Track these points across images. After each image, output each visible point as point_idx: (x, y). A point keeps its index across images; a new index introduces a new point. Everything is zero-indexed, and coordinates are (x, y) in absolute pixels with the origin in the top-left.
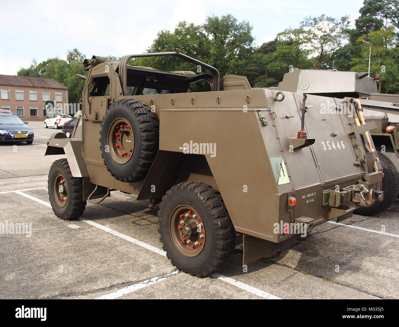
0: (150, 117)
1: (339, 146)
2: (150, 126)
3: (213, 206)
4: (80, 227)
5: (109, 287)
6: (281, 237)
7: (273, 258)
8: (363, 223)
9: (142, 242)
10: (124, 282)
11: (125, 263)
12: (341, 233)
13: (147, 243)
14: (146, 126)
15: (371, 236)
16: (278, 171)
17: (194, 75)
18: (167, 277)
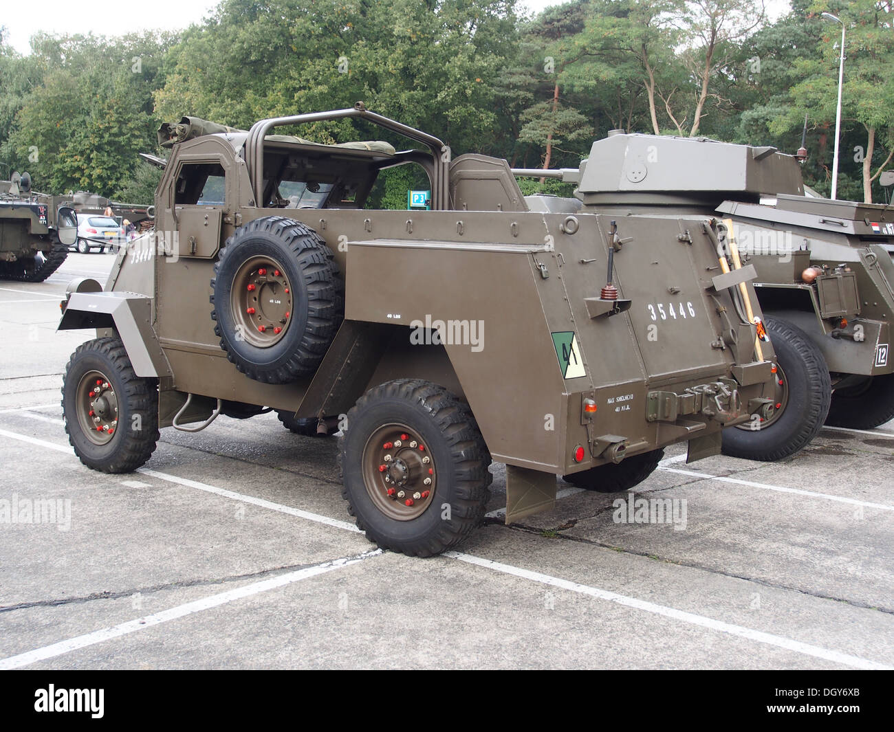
0: (325, 256)
1: (683, 313)
2: (326, 272)
3: (450, 423)
4: (151, 486)
5: (260, 573)
6: (570, 466)
7: (560, 529)
8: (751, 473)
9: (295, 509)
10: (284, 566)
11: (274, 541)
12: (702, 490)
13: (305, 510)
14: (318, 273)
15: (761, 495)
16: (565, 356)
17: (391, 150)
18: (362, 558)
